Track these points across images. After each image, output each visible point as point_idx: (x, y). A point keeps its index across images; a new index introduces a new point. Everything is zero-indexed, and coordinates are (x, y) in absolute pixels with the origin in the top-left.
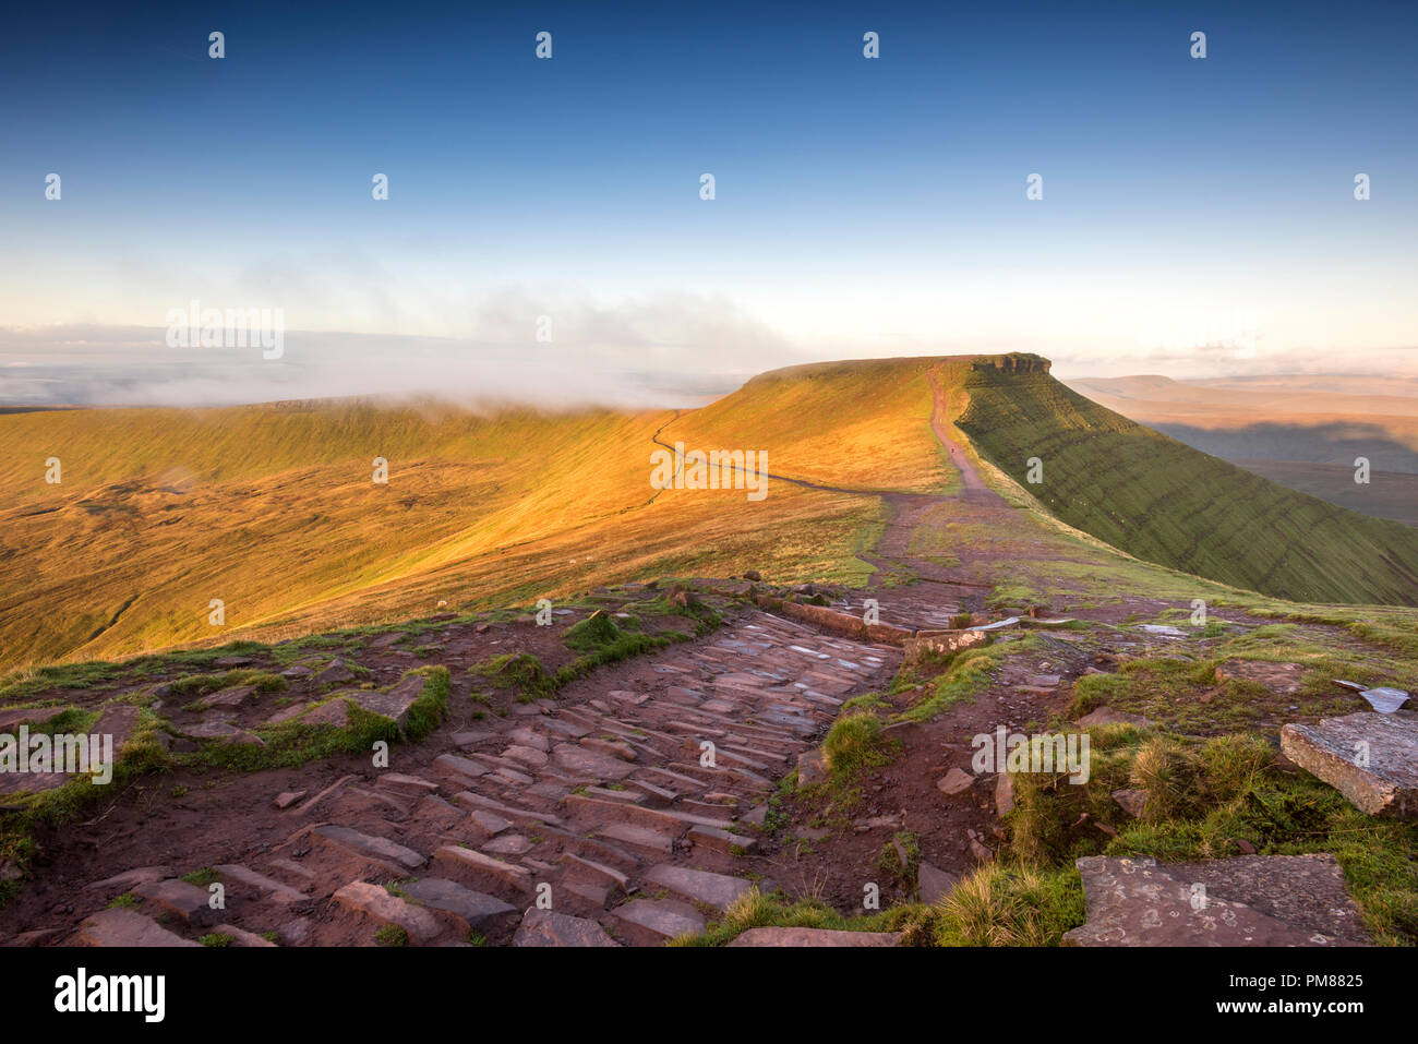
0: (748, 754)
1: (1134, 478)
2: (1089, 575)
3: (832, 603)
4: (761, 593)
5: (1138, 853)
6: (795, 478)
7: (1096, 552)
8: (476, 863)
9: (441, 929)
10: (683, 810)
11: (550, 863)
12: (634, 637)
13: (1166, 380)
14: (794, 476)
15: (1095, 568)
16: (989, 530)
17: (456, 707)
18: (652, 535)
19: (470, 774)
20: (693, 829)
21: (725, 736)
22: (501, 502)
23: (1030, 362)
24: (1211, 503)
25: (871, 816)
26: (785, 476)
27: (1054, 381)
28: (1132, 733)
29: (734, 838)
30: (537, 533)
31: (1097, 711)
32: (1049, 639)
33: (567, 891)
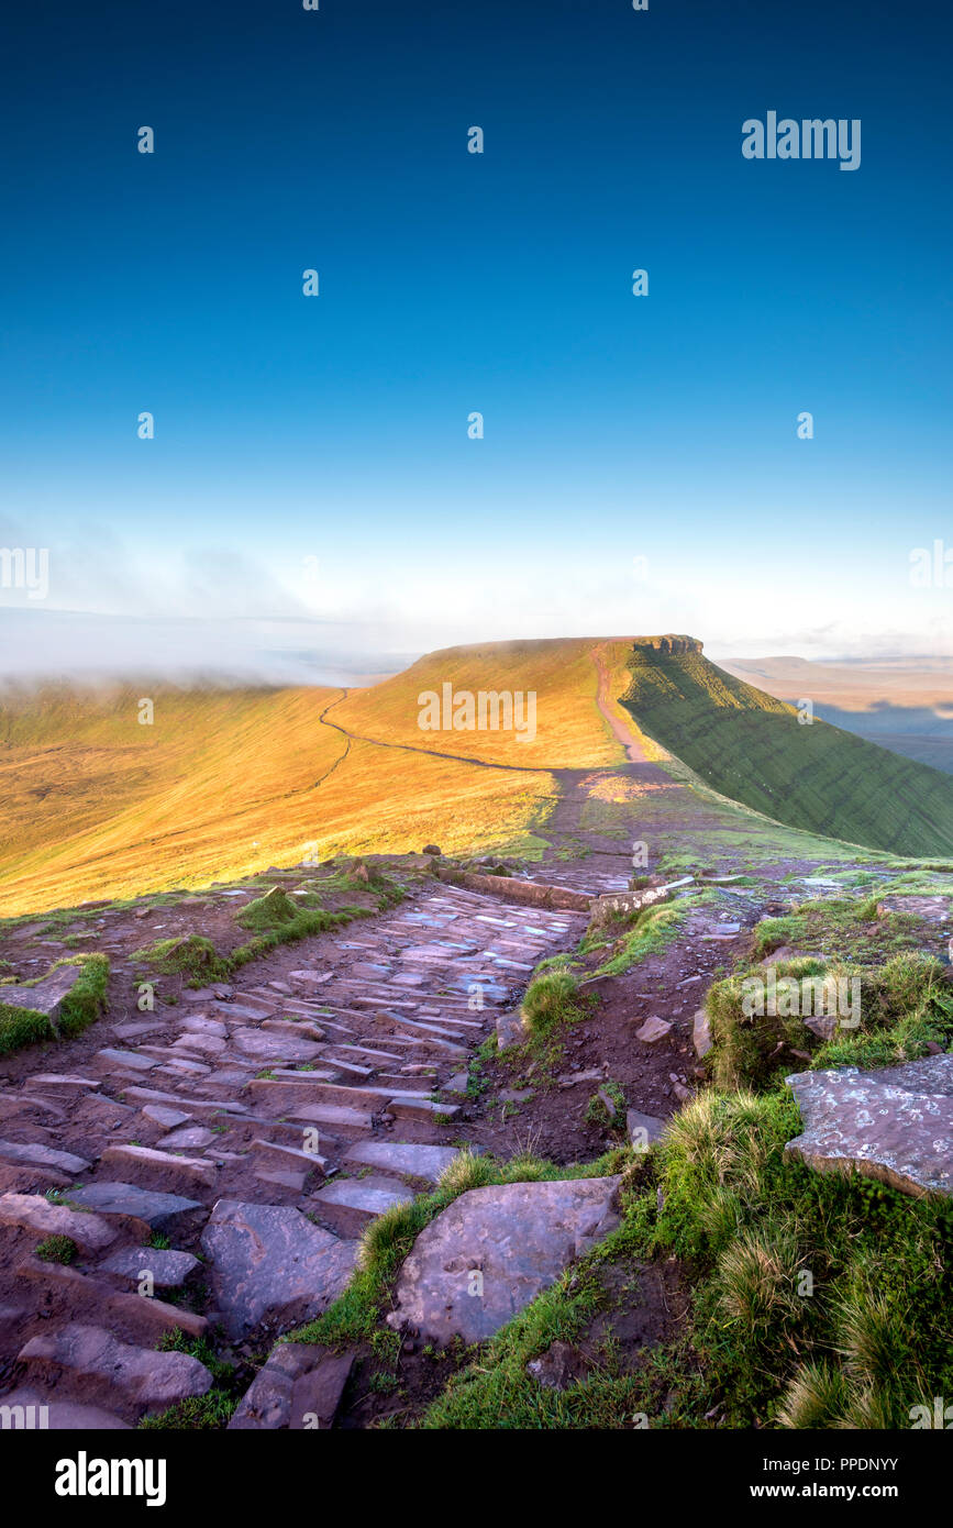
0: (442, 1024)
1: (780, 751)
2: (746, 842)
3: (514, 873)
4: (443, 866)
5: (841, 1064)
6: (466, 757)
7: (751, 821)
8: (151, 1161)
9: (116, 1235)
10: (379, 1085)
11: (237, 1153)
12: (315, 914)
13: (802, 661)
14: (465, 754)
15: (750, 835)
16: (655, 803)
17: (117, 997)
18: (320, 820)
19: (137, 1067)
20: (394, 1102)
21: (418, 1008)
22: (152, 788)
23: (684, 644)
24: (845, 773)
25: (575, 1071)
26: (457, 755)
27: (706, 661)
28: (814, 965)
29: (438, 1107)
30: (193, 821)
31: (777, 951)
32: (725, 893)
33: (259, 1180)
